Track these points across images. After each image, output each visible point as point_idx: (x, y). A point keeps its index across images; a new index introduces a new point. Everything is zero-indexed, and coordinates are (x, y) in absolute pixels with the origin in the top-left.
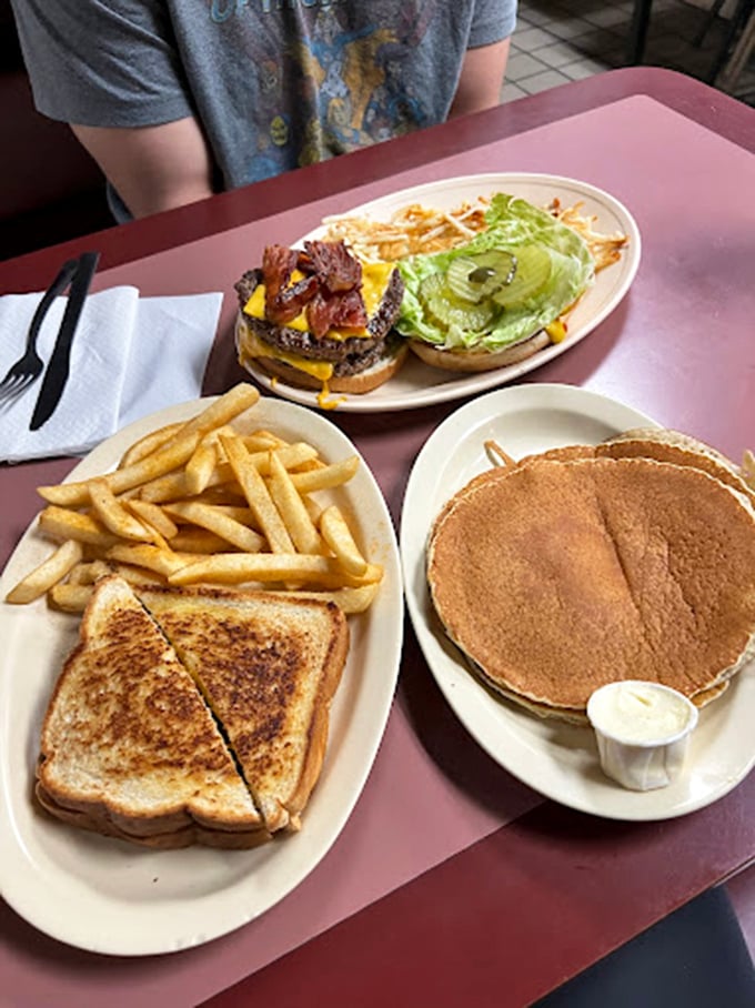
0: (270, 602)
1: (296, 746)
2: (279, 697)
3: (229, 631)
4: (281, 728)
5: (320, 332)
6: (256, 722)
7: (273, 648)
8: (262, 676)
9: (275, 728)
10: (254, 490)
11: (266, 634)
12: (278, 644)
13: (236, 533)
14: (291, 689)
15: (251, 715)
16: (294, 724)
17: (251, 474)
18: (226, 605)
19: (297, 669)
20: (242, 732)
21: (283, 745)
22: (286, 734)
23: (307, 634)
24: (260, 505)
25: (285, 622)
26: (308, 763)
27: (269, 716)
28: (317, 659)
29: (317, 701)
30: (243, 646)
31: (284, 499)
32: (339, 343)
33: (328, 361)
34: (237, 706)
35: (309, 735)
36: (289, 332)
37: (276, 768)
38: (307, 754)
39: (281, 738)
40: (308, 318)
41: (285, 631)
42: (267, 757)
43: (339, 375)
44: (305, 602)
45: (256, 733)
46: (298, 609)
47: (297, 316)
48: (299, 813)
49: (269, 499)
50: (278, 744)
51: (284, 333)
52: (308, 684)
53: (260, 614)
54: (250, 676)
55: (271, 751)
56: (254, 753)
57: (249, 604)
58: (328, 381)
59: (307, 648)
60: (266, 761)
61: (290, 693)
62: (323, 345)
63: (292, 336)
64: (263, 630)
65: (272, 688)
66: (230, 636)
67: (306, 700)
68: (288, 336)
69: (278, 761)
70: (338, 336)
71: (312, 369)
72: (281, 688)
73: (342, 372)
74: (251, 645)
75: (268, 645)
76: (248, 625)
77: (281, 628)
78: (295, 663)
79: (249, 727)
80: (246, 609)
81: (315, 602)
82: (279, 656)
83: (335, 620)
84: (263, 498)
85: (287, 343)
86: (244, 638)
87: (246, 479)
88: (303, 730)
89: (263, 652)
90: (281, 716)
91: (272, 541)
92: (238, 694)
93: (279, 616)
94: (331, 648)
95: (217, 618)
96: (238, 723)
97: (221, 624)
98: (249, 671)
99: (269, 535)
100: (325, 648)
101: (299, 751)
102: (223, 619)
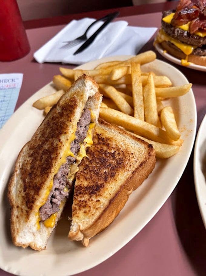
0: (122, 134)
1: (102, 204)
2: (105, 176)
3: (99, 139)
4: (99, 192)
5: (193, 30)
6: (90, 183)
7: (113, 154)
8: (103, 163)
9: (96, 190)
10: (137, 88)
11: (114, 146)
12: (117, 153)
13: (123, 104)
14: (113, 175)
15: (89, 179)
16: (106, 192)
17: (139, 80)
18: (103, 128)
19: (120, 167)
20: (81, 184)
21: (96, 200)
22: (100, 195)
23: (132, 154)
24: (137, 95)
25: (125, 145)
26: (103, 216)
27: (97, 183)
28: (132, 167)
29: (123, 187)
30: (101, 147)
31: (149, 95)
32: (200, 37)
33: (192, 45)
34: (86, 172)
35: (111, 202)
36: (179, 30)
37: (87, 209)
38: (105, 211)
39: (96, 196)
40: (190, 26)
41: (123, 148)
42: (86, 202)
43: (195, 54)
44: (139, 140)
45: (86, 188)
46: (134, 141)
47: (185, 24)
48: (90, 238)
49: (142, 93)
50: (94, 199)
51: (176, 30)
52: (122, 177)
53: (116, 137)
54: (98, 161)
55: (89, 200)
56: (81, 197)
57: (113, 131)
58: (189, 55)
59: (129, 160)
60: (84, 204)
61: (111, 177)
62: (192, 37)
63: (180, 32)
64: (113, 144)
65: (104, 171)
66: (98, 141)
67: (117, 184)
68: (178, 31)
69: (90, 207)
70: (201, 35)
71: (183, 48)
72: (108, 173)
73: (197, 52)
74: (105, 148)
75: (113, 151)
76: (108, 139)
77: (122, 146)
78: (120, 165)
79: (85, 184)
80: (110, 133)
81: (143, 141)
82: (114, 158)
83: (149, 153)
84: (139, 92)
85: (176, 34)
86: (104, 144)
87: (135, 82)
88: (109, 197)
89: (108, 153)
90: (102, 186)
91: (136, 112)
92: (89, 167)
93: (123, 141)
94: (141, 165)
95: (97, 132)
96: (81, 180)
97: (97, 135)
98: (98, 159)
99: (135, 108)
100: (138, 164)
101: (102, 207)
102: (100, 133)
